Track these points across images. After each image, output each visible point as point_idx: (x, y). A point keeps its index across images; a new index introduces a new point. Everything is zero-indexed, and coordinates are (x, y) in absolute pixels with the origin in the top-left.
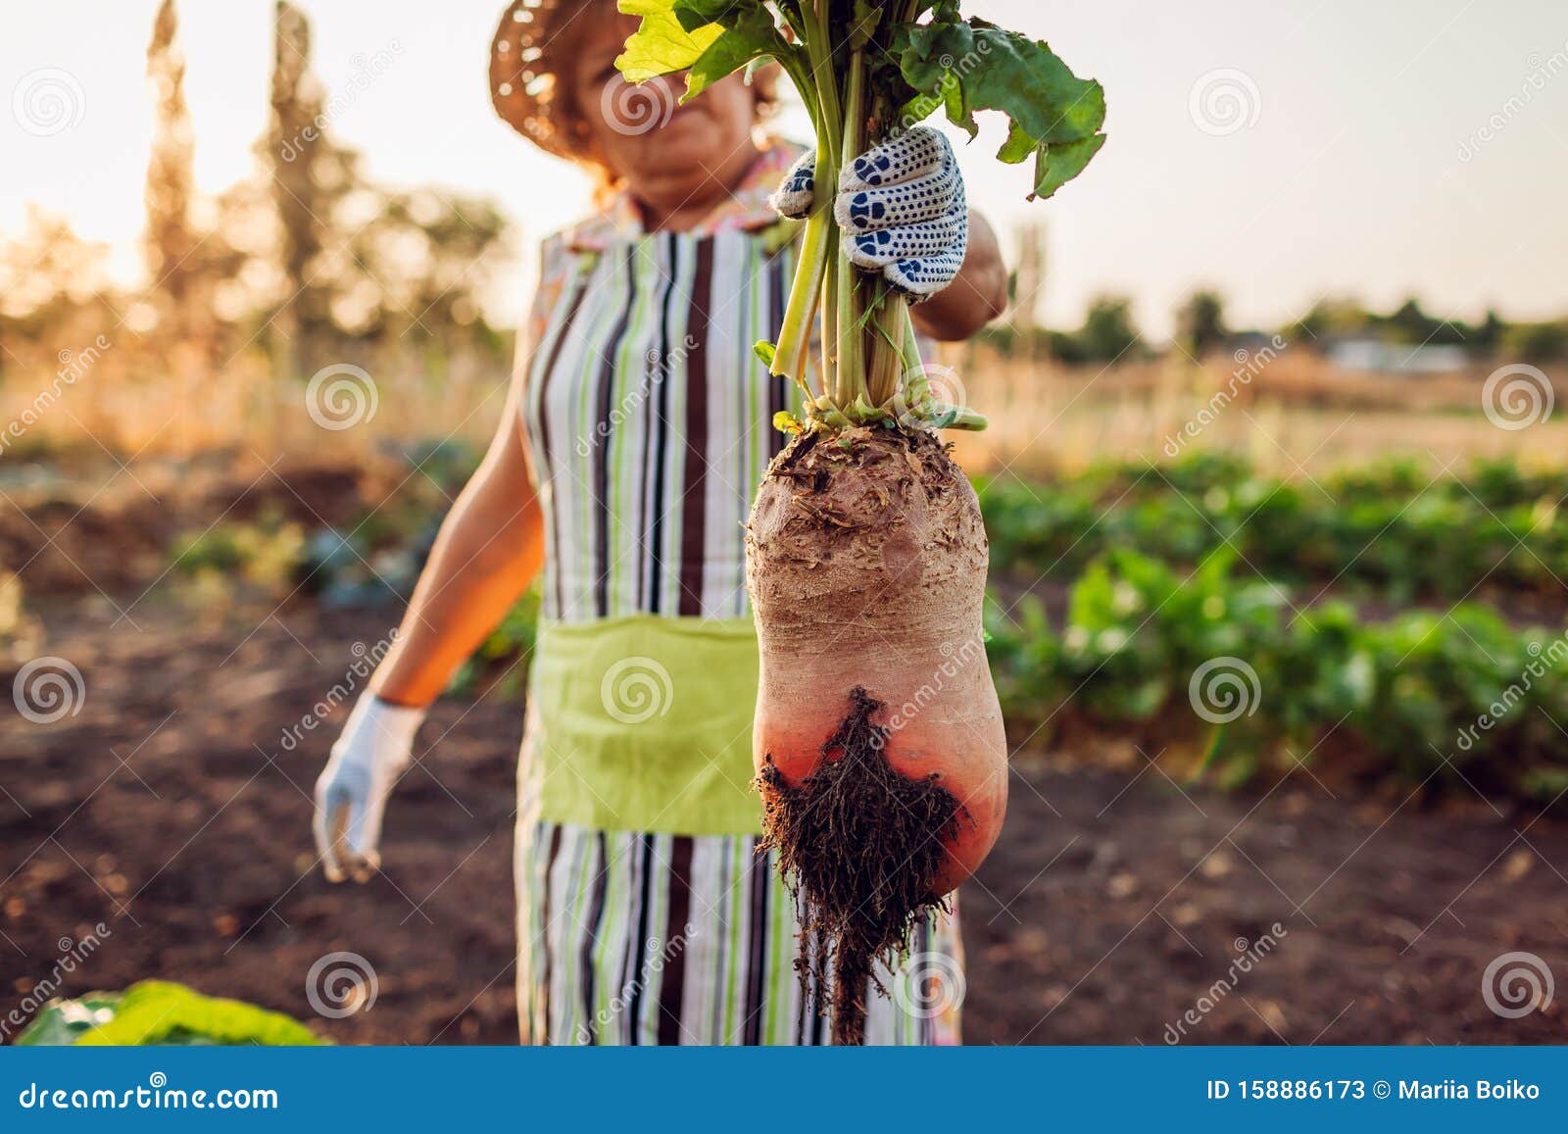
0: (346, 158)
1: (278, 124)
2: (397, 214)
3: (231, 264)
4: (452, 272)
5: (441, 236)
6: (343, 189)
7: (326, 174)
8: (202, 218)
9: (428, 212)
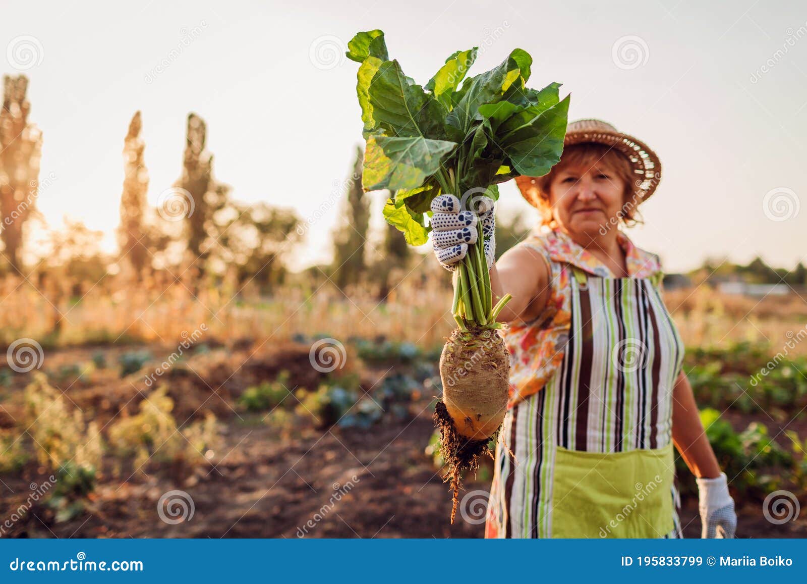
0: (221, 191)
1: (186, 173)
2: (244, 217)
3: (163, 243)
4: (270, 246)
5: (264, 228)
6: (220, 207)
7: (211, 198)
8: (149, 219)
9: (259, 216)
